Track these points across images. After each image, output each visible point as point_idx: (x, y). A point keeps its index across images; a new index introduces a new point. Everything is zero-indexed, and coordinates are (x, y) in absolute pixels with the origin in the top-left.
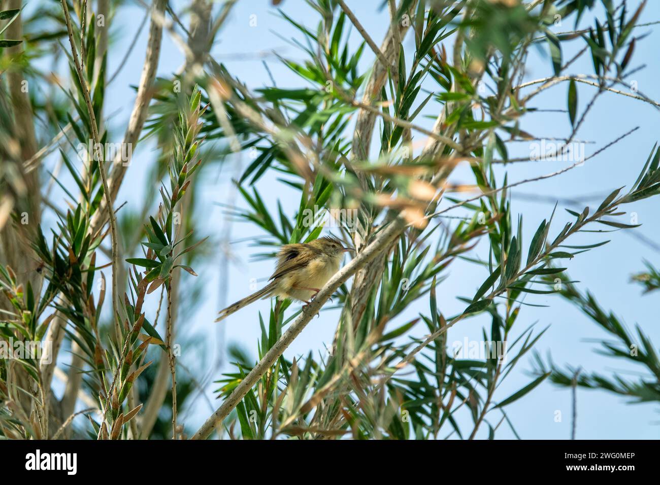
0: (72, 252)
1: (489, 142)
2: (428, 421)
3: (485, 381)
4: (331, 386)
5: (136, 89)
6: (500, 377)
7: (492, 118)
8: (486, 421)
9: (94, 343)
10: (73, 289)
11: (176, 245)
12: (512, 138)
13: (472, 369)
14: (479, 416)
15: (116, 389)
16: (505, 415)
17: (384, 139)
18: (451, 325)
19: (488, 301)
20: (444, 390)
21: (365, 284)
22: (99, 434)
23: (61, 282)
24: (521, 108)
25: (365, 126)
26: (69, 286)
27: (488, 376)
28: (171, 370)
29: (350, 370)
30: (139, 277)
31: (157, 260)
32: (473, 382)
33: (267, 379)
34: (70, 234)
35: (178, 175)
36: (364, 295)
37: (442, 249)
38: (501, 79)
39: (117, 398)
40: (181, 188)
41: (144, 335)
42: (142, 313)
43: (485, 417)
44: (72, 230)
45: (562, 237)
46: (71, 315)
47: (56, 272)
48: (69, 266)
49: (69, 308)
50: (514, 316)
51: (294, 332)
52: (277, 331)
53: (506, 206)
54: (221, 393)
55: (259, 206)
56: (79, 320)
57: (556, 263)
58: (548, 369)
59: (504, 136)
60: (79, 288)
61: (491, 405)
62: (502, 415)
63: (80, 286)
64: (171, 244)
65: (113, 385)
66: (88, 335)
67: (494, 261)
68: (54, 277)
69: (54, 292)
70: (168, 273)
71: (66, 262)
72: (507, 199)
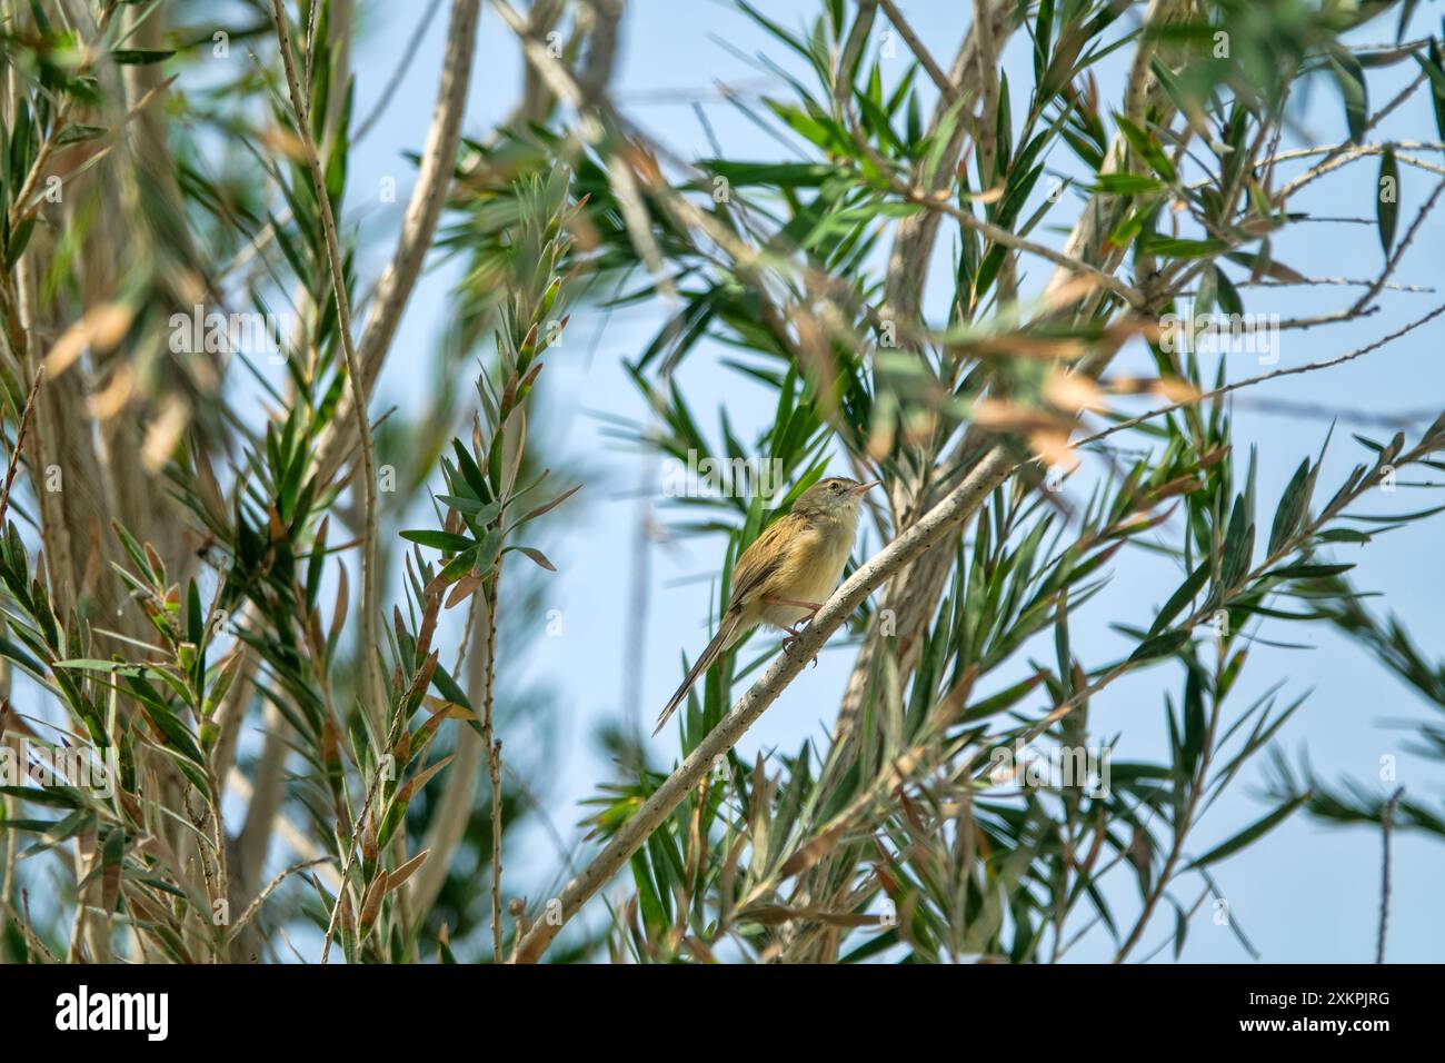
0: (276, 514)
1: (1202, 285)
2: (1041, 894)
3: (1168, 810)
4: (850, 818)
5: (416, 160)
6: (1201, 802)
7: (1210, 234)
8: (1169, 897)
9: (320, 715)
10: (275, 594)
11: (509, 502)
12: (1256, 279)
13: (1141, 781)
14: (1154, 884)
15: (373, 817)
16: (1210, 885)
17: (963, 274)
18: (1099, 686)
19: (1183, 634)
20: (1078, 829)
21: (909, 593)
22: (334, 914)
23: (250, 580)
24: (1276, 212)
25: (915, 249)
26: (267, 589)
27: (1175, 798)
28: (492, 776)
29: (894, 782)
30: (426, 571)
31: (468, 534)
32: (1143, 812)
33: (698, 799)
34: (273, 475)
35: (517, 350)
36: (908, 616)
37: (1097, 521)
38: (1230, 149)
39: (375, 835)
40: (523, 379)
41: (434, 700)
42: (432, 651)
43: (1169, 887)
44: (277, 465)
45: (1344, 496)
46: (270, 653)
47: (239, 559)
48: (270, 545)
49: (266, 635)
50: (1235, 667)
51: (762, 698)
52: (722, 696)
53: (1220, 426)
54: (594, 827)
55: (680, 419)
56: (287, 663)
57: (1326, 553)
58: (1302, 786)
59: (1236, 273)
60: (290, 593)
61: (1181, 863)
62: (1201, 885)
63: (293, 590)
64: (499, 501)
65: (367, 807)
66: (306, 696)
67: (1194, 548)
68: (235, 569)
69: (234, 600)
70: (492, 565)
71: (261, 537)
72: (1224, 411)
